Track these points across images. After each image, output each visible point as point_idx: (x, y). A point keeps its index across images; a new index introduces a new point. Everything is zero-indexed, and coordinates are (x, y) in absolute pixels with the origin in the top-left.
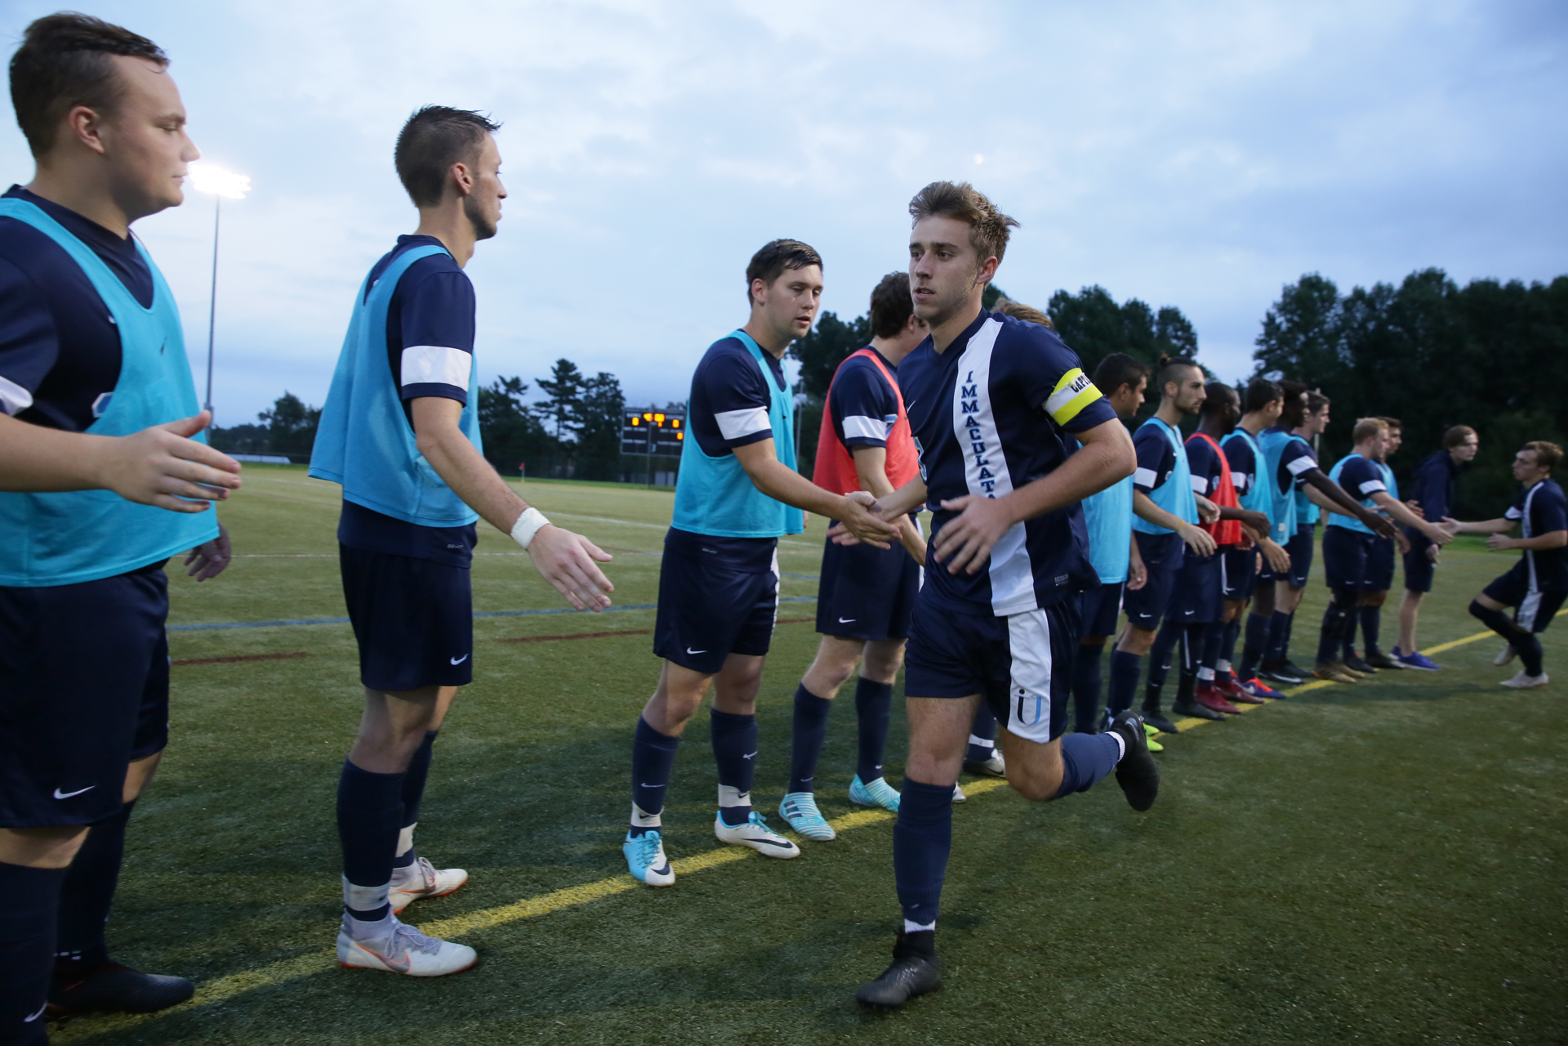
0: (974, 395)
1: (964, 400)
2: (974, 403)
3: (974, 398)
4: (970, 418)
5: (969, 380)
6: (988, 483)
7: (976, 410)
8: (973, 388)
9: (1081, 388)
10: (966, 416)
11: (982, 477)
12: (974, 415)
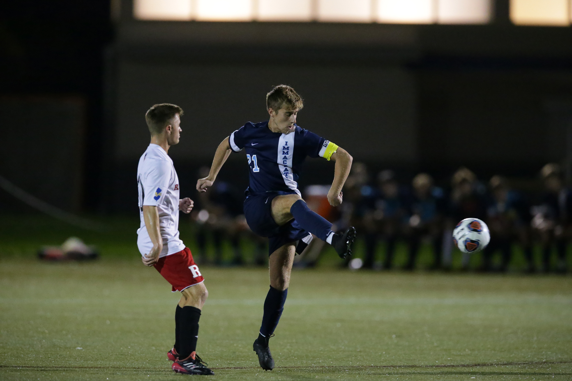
0: (288, 149)
1: (283, 150)
2: (287, 152)
3: (288, 151)
4: (285, 156)
5: (286, 145)
6: (286, 173)
7: (288, 154)
8: (288, 148)
9: (327, 145)
10: (284, 156)
11: (285, 171)
12: (287, 156)
